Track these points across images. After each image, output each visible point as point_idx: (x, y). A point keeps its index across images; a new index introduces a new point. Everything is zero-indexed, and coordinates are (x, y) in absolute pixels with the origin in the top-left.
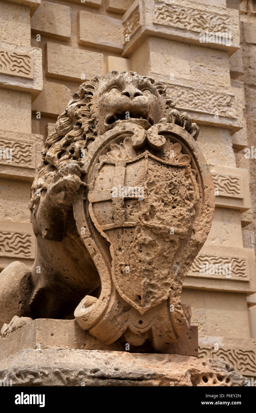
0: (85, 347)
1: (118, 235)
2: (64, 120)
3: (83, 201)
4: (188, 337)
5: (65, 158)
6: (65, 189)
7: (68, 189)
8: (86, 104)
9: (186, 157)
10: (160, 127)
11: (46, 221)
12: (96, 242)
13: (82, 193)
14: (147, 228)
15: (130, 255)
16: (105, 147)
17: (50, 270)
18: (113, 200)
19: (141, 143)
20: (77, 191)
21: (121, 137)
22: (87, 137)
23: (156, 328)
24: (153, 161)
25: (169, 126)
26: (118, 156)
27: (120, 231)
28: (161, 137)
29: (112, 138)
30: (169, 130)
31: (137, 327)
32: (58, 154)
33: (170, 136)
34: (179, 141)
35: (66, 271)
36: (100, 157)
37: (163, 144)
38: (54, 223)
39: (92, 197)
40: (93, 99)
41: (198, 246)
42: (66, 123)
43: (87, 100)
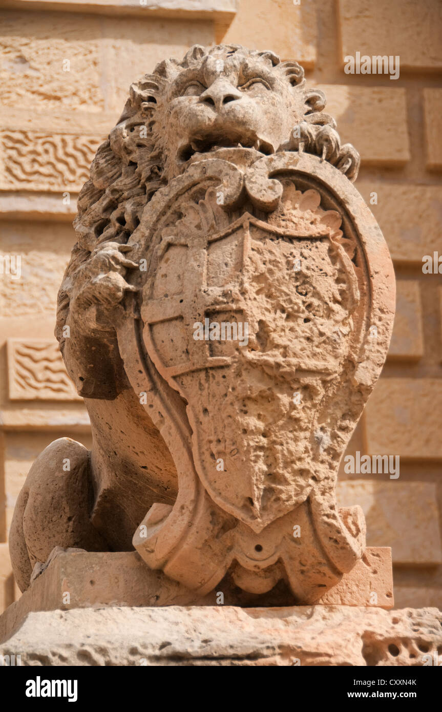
0: (158, 601)
1: (200, 384)
2: (105, 157)
3: (133, 321)
4: (371, 571)
5: (109, 234)
6: (96, 301)
7: (102, 302)
8: (145, 121)
9: (332, 216)
10: (270, 162)
11: (78, 362)
12: (162, 400)
13: (130, 305)
14: (255, 366)
15: (223, 421)
16: (171, 211)
17: (111, 454)
18: (184, 316)
19: (233, 199)
20: (120, 303)
21: (201, 189)
22: (148, 188)
23: (291, 558)
24: (261, 232)
25: (290, 159)
26: (195, 227)
27: (202, 375)
28: (274, 183)
29: (184, 191)
30: (291, 167)
31: (252, 559)
32: (96, 229)
33: (294, 178)
34: (314, 186)
35: (139, 454)
36: (164, 230)
37: (276, 197)
38: (92, 366)
39: (149, 313)
40: (157, 109)
41: (363, 393)
42: (109, 164)
43: (146, 112)
